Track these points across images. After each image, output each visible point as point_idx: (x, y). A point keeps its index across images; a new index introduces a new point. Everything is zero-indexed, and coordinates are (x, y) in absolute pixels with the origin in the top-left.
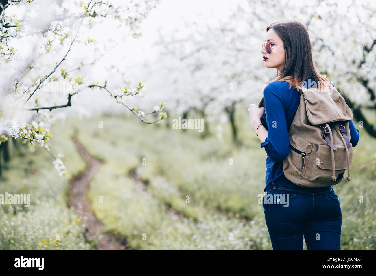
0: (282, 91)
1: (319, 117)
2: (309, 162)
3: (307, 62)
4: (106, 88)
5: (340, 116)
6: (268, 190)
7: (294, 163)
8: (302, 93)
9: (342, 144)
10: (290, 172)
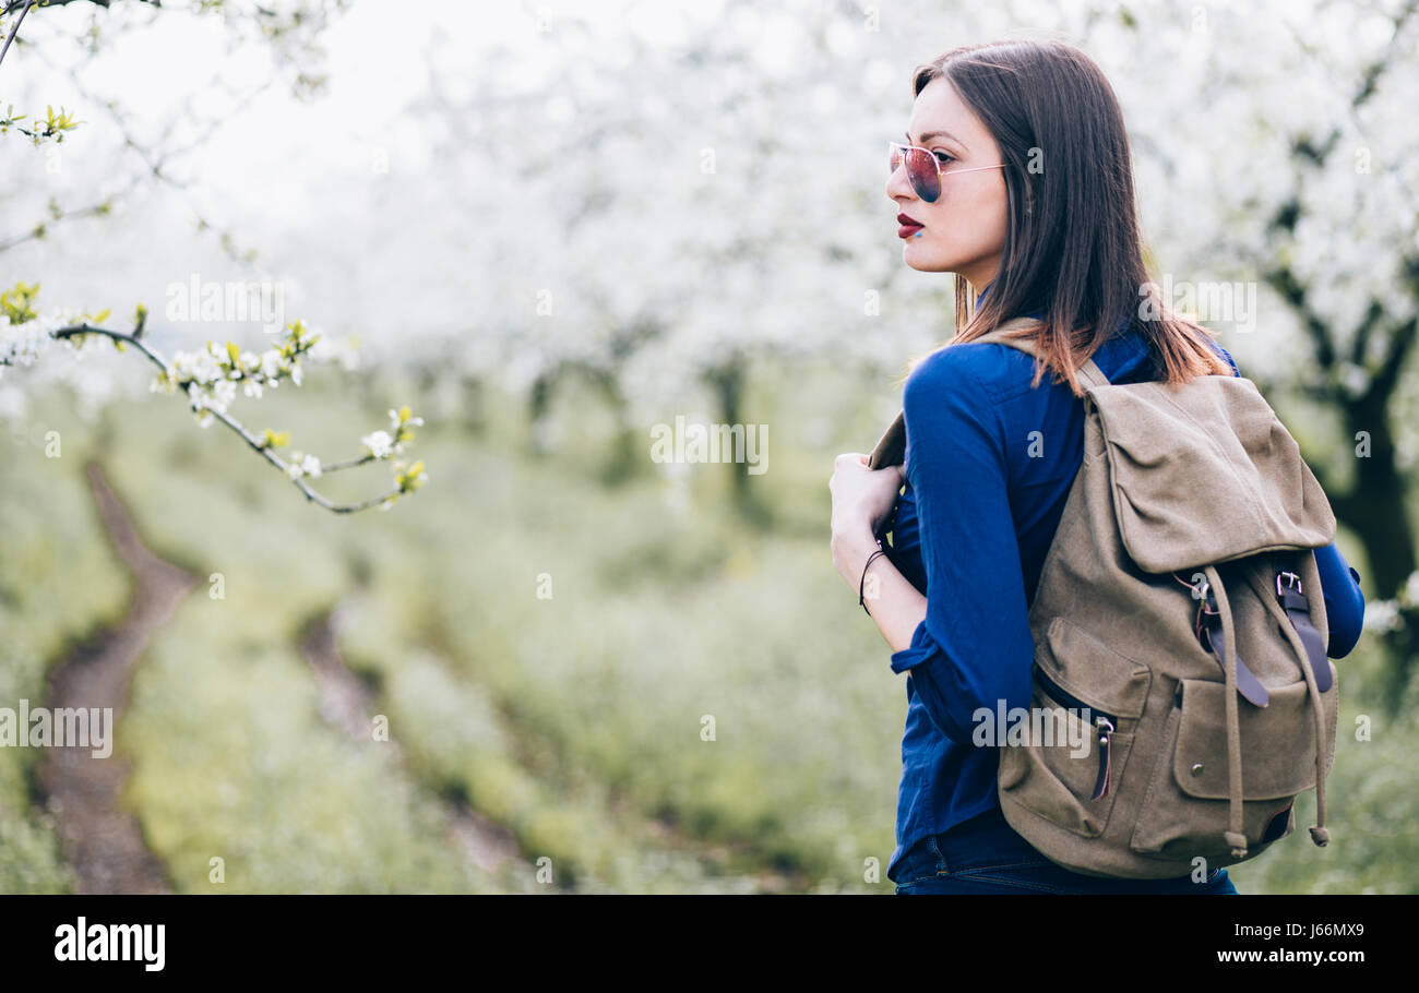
0: (995, 394)
1: (1176, 534)
2: (1132, 759)
3: (1114, 251)
4: (143, 342)
5: (1275, 529)
6: (909, 876)
7: (1057, 765)
8: (1095, 409)
9: (1294, 671)
10: (1035, 805)
